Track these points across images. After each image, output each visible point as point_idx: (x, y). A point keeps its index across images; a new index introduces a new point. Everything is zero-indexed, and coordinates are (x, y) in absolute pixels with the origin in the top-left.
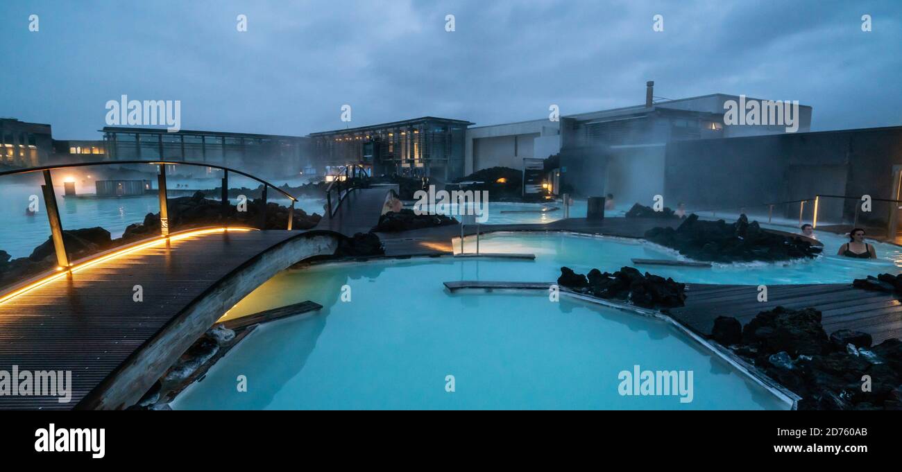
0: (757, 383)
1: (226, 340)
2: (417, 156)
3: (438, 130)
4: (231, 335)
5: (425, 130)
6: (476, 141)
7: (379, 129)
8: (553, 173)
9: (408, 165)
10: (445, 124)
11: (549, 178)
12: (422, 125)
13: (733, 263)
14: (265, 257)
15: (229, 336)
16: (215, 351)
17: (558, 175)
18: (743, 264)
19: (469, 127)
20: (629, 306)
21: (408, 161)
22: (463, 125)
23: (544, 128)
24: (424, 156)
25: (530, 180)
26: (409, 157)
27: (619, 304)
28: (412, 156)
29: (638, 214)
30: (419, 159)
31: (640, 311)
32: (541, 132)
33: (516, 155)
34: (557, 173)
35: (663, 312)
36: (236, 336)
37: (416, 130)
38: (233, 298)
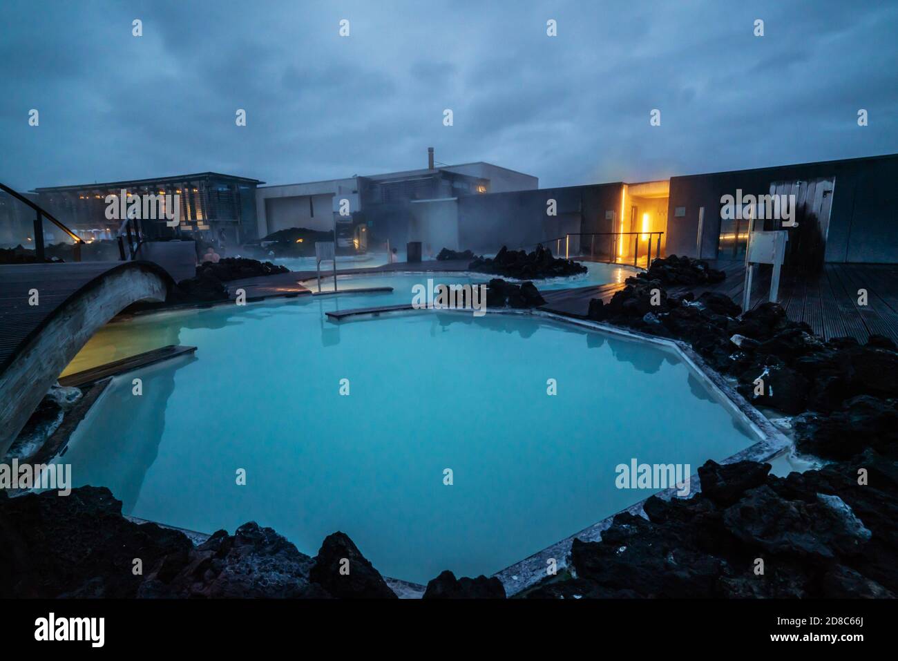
0: (638, 339)
1: (69, 402)
2: (199, 217)
3: (223, 188)
4: (77, 394)
5: (207, 187)
6: (269, 202)
7: (143, 185)
8: (359, 229)
9: (190, 228)
10: (231, 181)
11: (355, 234)
12: (203, 181)
13: (546, 279)
14: (107, 282)
15: (74, 396)
16: (61, 417)
17: (364, 230)
18: (551, 279)
19: (258, 186)
20: (508, 309)
21: (189, 223)
22: (254, 183)
23: (340, 188)
24: (210, 217)
25: (342, 234)
26: (189, 218)
27: (500, 309)
28: (194, 216)
29: (447, 257)
30: (203, 220)
31: (519, 312)
32: (337, 191)
33: (312, 216)
34: (362, 228)
35: (539, 309)
36: (84, 394)
37: (196, 188)
38: (83, 331)
